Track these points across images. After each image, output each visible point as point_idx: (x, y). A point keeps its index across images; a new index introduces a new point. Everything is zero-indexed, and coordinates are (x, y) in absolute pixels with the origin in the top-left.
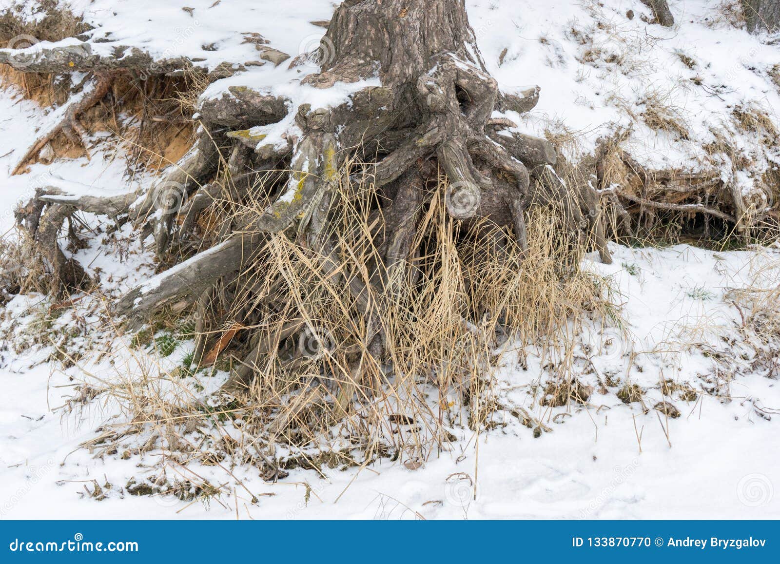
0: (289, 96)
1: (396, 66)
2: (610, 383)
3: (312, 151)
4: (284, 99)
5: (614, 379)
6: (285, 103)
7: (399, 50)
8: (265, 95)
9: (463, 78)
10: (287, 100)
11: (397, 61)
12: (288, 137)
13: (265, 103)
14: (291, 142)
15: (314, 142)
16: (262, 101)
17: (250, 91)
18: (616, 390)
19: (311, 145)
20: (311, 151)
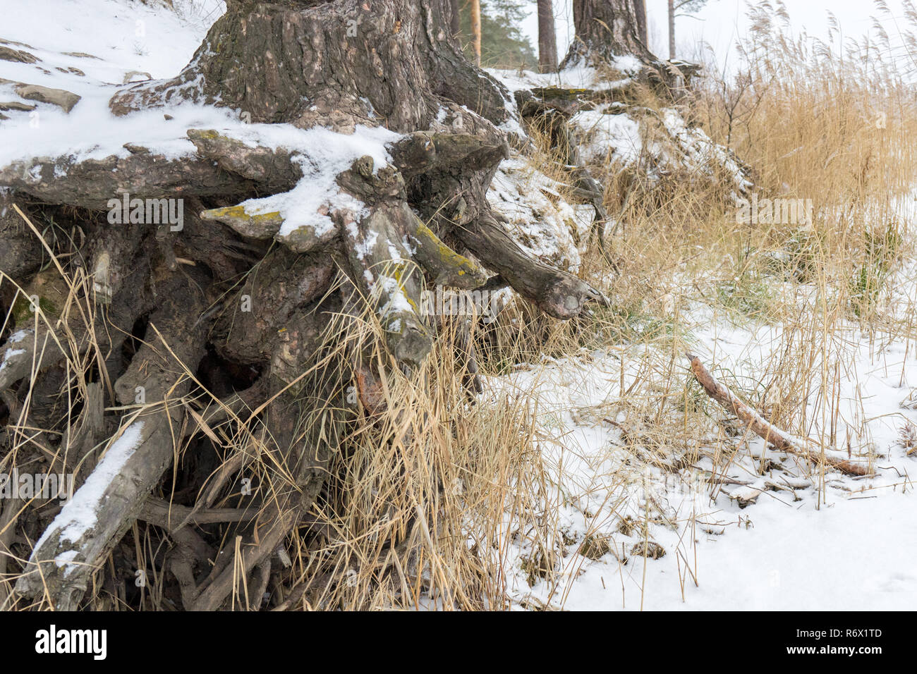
0: (300, 147)
1: (404, 106)
2: (568, 542)
3: (392, 230)
4: (290, 151)
5: (571, 535)
6: (294, 159)
7: (401, 82)
8: (254, 145)
9: (481, 127)
10: (295, 153)
11: (404, 99)
12: (333, 211)
13: (255, 158)
14: (339, 220)
15: (391, 218)
16: (251, 156)
17: (227, 140)
18: (575, 547)
19: (388, 222)
20: (390, 231)
